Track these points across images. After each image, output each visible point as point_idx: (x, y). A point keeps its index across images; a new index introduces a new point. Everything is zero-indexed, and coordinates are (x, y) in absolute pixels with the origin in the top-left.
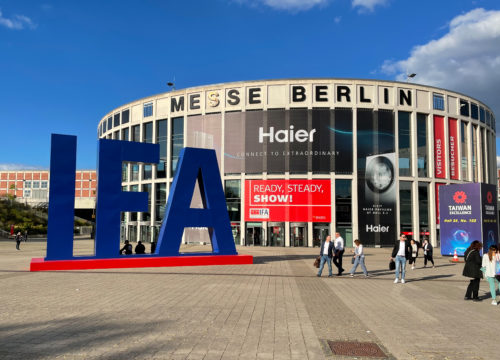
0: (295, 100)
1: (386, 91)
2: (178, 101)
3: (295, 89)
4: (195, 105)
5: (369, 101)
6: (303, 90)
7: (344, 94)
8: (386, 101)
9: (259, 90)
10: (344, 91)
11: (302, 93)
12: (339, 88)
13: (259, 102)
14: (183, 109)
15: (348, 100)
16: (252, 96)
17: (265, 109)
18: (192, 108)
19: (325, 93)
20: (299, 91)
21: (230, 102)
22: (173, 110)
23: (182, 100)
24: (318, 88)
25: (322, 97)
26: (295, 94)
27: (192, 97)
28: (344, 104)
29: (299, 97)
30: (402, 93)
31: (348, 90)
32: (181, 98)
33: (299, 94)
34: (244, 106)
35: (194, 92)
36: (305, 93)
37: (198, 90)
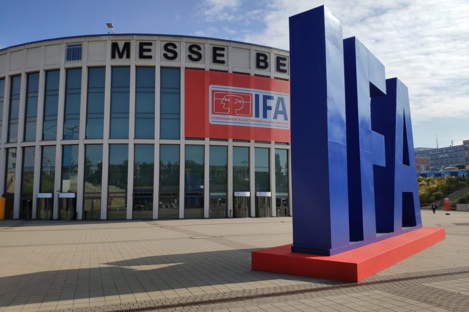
0: (258, 66)
2: (121, 46)
3: (258, 55)
4: (145, 54)
6: (266, 57)
9: (223, 49)
11: (265, 61)
13: (223, 62)
14: (128, 56)
16: (215, 55)
17: (230, 72)
18: (141, 56)
19: (284, 65)
20: (262, 58)
21: (190, 57)
22: (113, 57)
23: (127, 46)
24: (278, 59)
25: (281, 67)
26: (258, 61)
27: (142, 45)
29: (262, 64)
32: (126, 43)
33: (262, 61)
34: (207, 63)
35: (145, 39)
36: (268, 61)
37: (150, 38)
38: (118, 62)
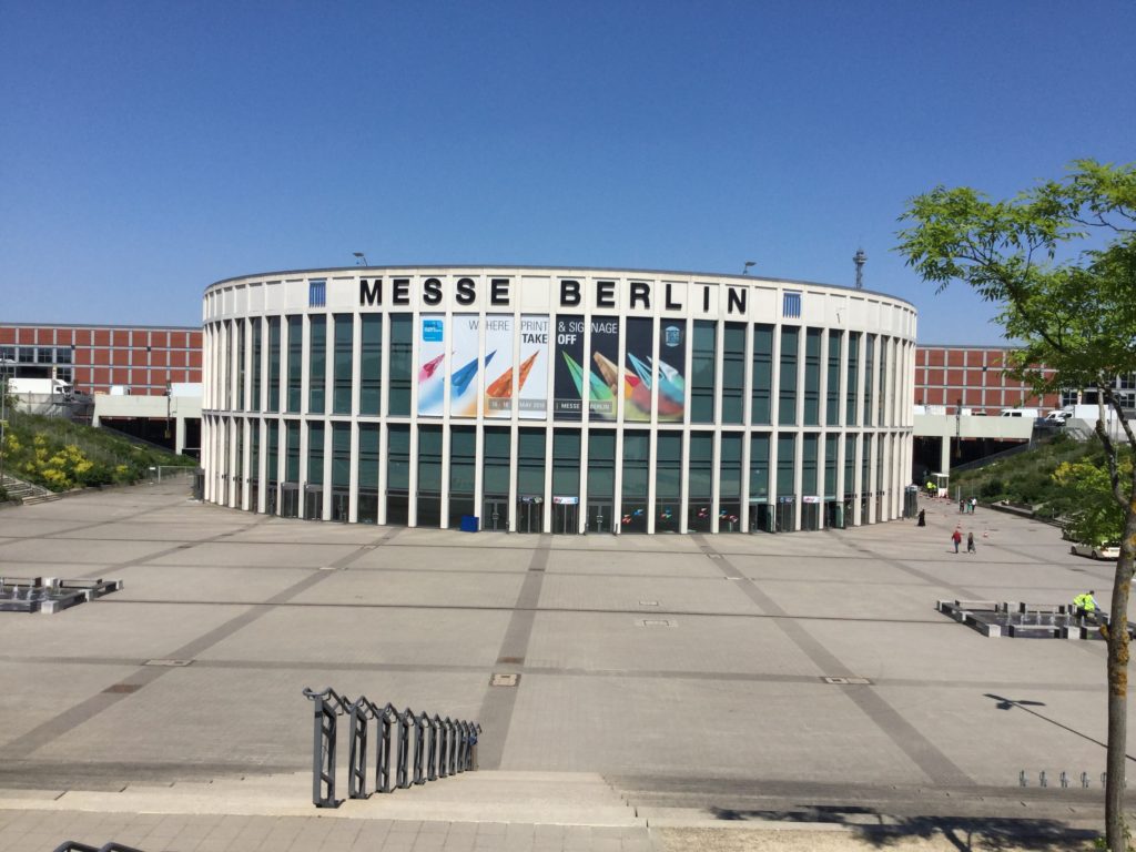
0: (564, 302)
1: (707, 290)
2: (371, 284)
3: (564, 284)
4: (401, 296)
5: (678, 307)
6: (576, 285)
7: (640, 296)
8: (706, 307)
9: (506, 282)
10: (640, 291)
11: (576, 293)
12: (634, 286)
13: (506, 301)
14: (380, 301)
15: (647, 305)
16: (495, 292)
17: (517, 315)
18: (396, 300)
19: (611, 294)
20: (569, 288)
21: (459, 298)
22: (362, 301)
23: (378, 285)
24: (600, 285)
25: (604, 299)
26: (564, 293)
27: (397, 283)
28: (640, 310)
29: (570, 298)
30: (732, 294)
31: (647, 288)
32: (377, 281)
33: (570, 293)
34: (482, 304)
35: (400, 274)
36: (581, 291)
37: (407, 272)
38: (368, 309)
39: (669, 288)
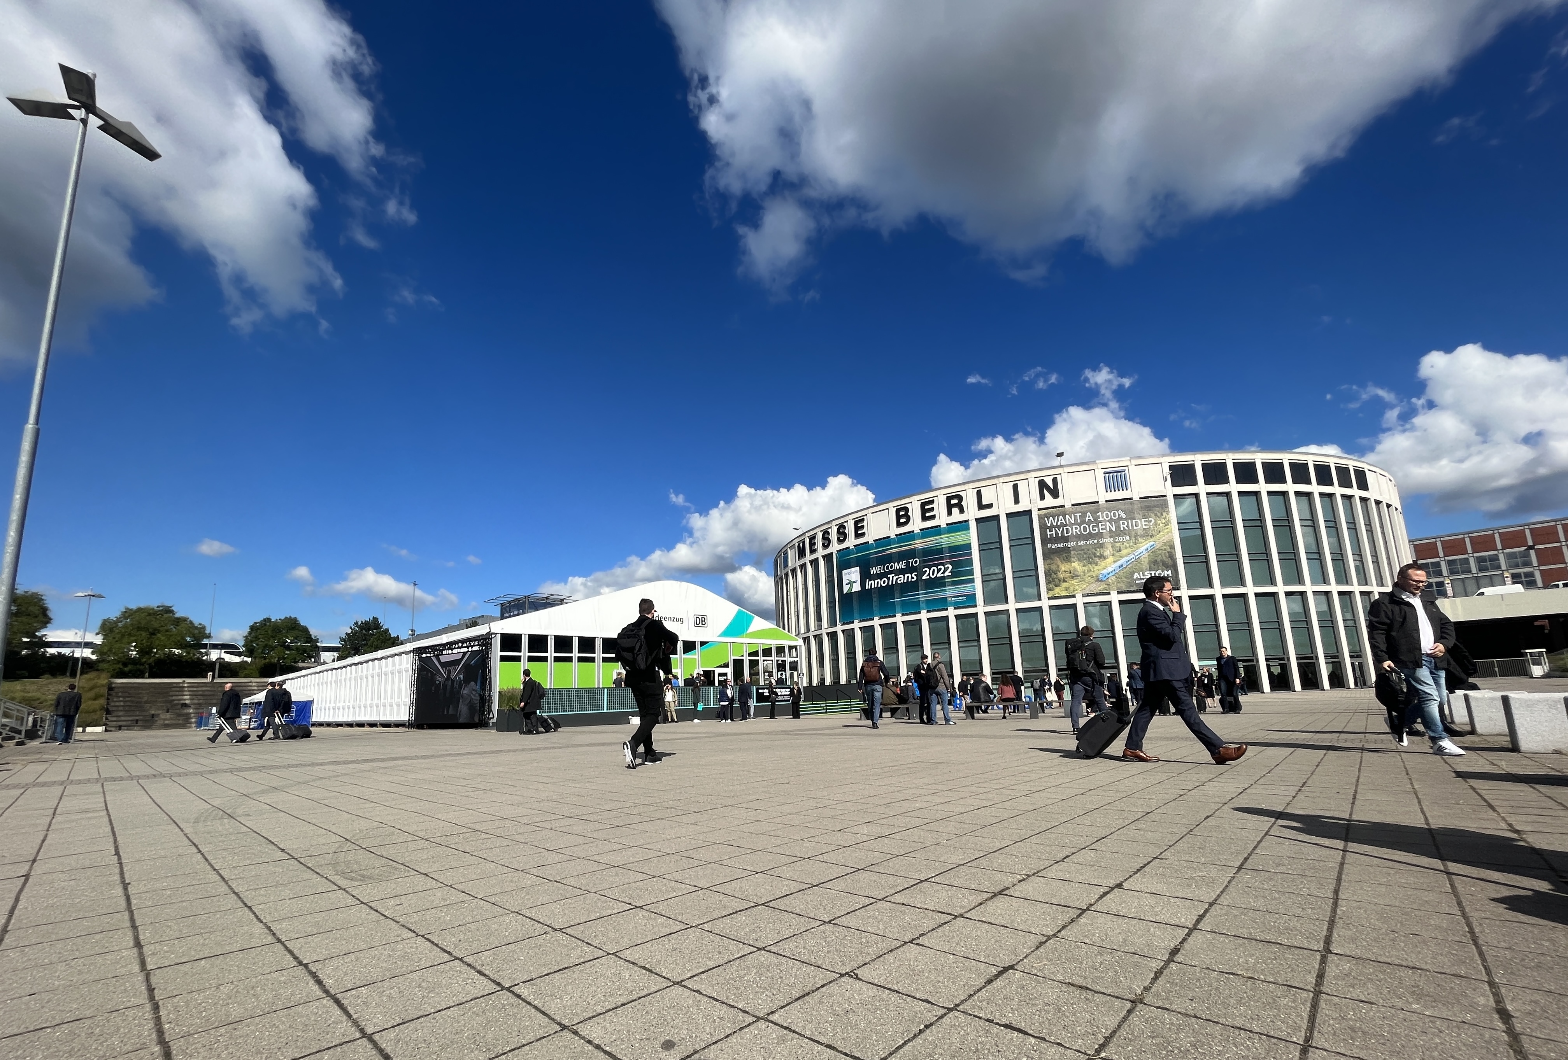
0: (899, 524)
1: (1015, 487)
2: (802, 546)
3: (898, 511)
4: (813, 548)
5: (990, 506)
6: (907, 510)
7: (955, 505)
8: (1017, 501)
9: (862, 520)
10: (954, 501)
11: (906, 514)
12: (949, 499)
13: (864, 534)
14: (806, 555)
15: (962, 511)
16: (857, 529)
17: (871, 542)
18: (812, 551)
19: (932, 509)
20: (902, 512)
21: (839, 539)
23: (804, 543)
24: (923, 505)
25: (927, 515)
26: (898, 517)
27: (811, 539)
28: (956, 516)
29: (903, 520)
30: (1042, 484)
31: (960, 498)
33: (902, 516)
34: (851, 542)
35: (812, 533)
36: (910, 514)
37: (815, 531)
38: (802, 562)
39: (979, 494)
